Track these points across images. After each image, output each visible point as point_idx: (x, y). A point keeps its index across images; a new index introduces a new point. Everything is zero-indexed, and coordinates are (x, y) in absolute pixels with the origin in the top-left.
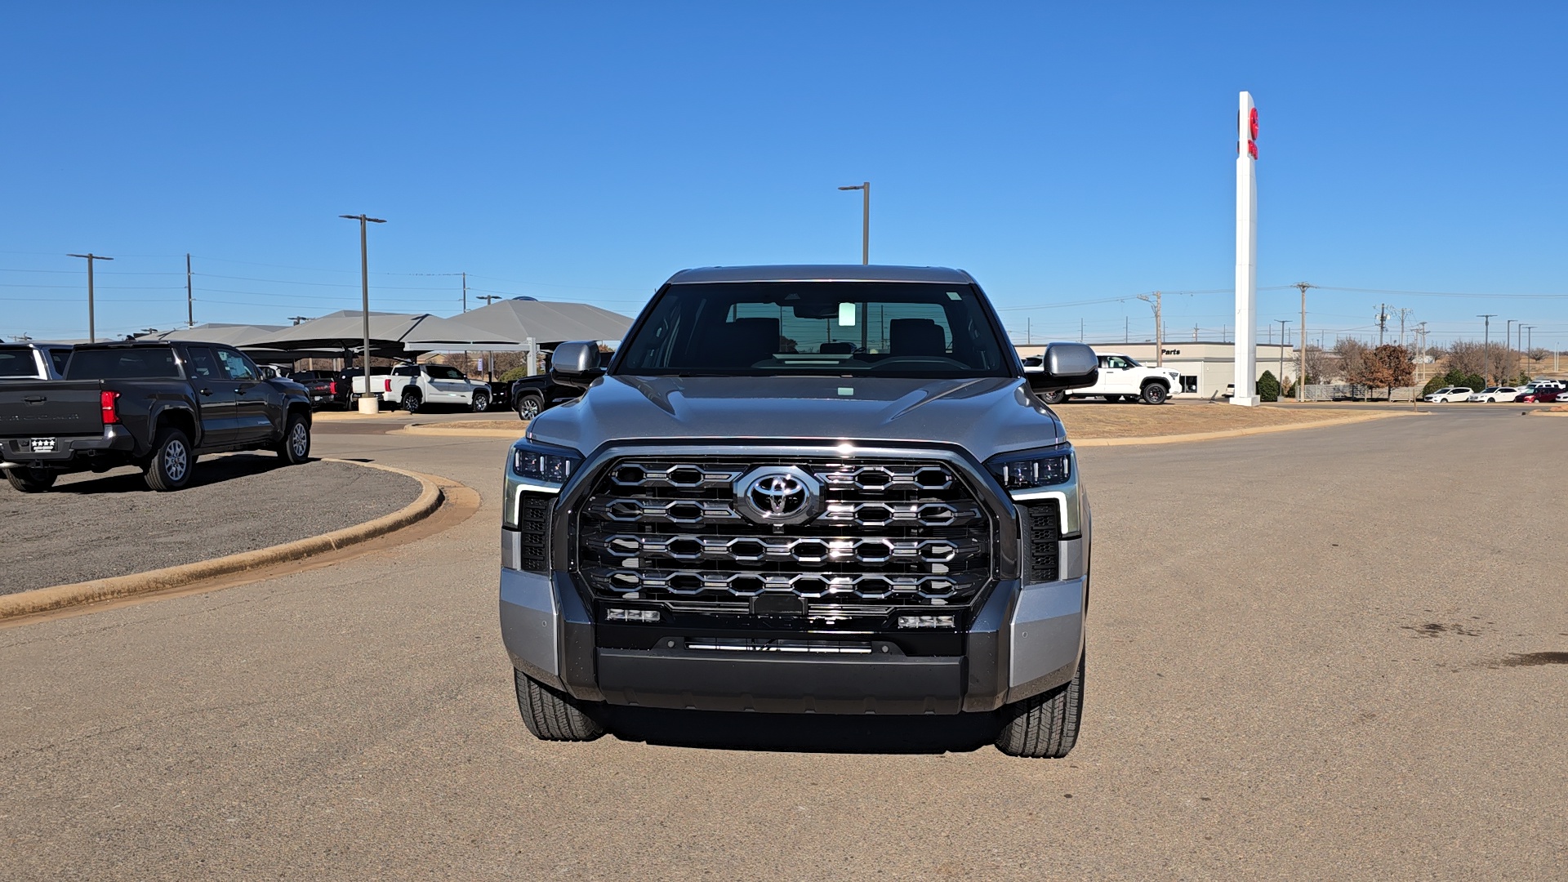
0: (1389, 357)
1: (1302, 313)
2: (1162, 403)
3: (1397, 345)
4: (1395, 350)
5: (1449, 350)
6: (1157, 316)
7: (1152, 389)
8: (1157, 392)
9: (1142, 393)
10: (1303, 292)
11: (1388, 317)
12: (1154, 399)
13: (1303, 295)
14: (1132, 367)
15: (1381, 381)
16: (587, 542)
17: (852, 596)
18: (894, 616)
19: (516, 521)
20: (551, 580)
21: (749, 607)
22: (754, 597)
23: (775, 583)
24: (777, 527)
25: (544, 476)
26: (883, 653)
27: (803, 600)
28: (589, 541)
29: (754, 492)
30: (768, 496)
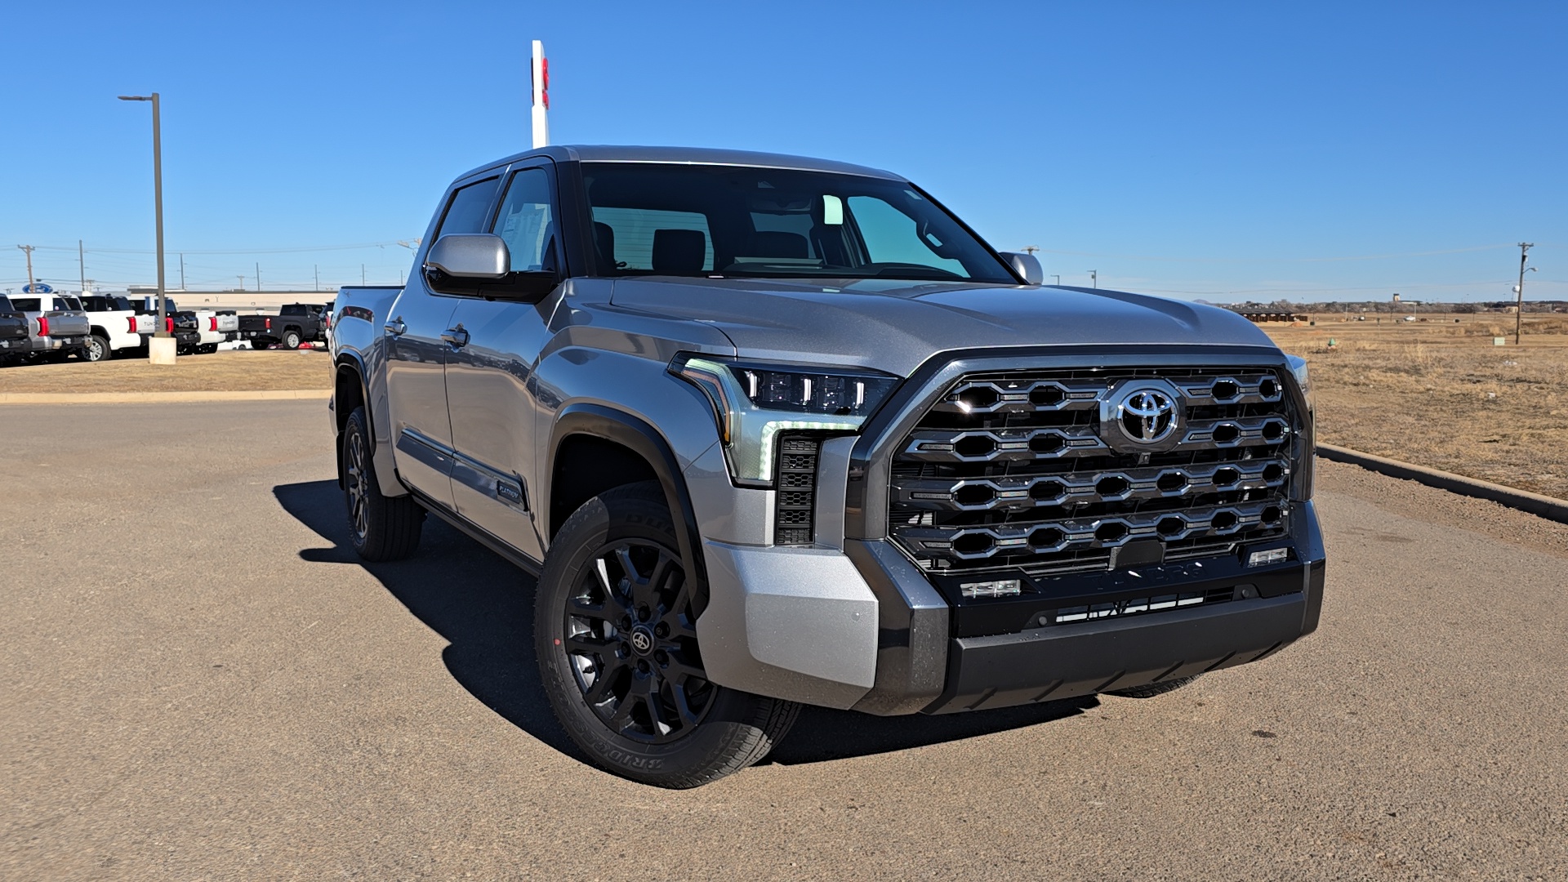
16: (912, 496)
17: (1208, 534)
18: (1243, 553)
19: (766, 475)
20: (846, 553)
21: (1107, 561)
22: (1116, 547)
23: (1142, 528)
24: (1145, 456)
25: (814, 407)
26: (1243, 598)
27: (1164, 544)
28: (916, 495)
29: (1125, 412)
30: (1139, 418)
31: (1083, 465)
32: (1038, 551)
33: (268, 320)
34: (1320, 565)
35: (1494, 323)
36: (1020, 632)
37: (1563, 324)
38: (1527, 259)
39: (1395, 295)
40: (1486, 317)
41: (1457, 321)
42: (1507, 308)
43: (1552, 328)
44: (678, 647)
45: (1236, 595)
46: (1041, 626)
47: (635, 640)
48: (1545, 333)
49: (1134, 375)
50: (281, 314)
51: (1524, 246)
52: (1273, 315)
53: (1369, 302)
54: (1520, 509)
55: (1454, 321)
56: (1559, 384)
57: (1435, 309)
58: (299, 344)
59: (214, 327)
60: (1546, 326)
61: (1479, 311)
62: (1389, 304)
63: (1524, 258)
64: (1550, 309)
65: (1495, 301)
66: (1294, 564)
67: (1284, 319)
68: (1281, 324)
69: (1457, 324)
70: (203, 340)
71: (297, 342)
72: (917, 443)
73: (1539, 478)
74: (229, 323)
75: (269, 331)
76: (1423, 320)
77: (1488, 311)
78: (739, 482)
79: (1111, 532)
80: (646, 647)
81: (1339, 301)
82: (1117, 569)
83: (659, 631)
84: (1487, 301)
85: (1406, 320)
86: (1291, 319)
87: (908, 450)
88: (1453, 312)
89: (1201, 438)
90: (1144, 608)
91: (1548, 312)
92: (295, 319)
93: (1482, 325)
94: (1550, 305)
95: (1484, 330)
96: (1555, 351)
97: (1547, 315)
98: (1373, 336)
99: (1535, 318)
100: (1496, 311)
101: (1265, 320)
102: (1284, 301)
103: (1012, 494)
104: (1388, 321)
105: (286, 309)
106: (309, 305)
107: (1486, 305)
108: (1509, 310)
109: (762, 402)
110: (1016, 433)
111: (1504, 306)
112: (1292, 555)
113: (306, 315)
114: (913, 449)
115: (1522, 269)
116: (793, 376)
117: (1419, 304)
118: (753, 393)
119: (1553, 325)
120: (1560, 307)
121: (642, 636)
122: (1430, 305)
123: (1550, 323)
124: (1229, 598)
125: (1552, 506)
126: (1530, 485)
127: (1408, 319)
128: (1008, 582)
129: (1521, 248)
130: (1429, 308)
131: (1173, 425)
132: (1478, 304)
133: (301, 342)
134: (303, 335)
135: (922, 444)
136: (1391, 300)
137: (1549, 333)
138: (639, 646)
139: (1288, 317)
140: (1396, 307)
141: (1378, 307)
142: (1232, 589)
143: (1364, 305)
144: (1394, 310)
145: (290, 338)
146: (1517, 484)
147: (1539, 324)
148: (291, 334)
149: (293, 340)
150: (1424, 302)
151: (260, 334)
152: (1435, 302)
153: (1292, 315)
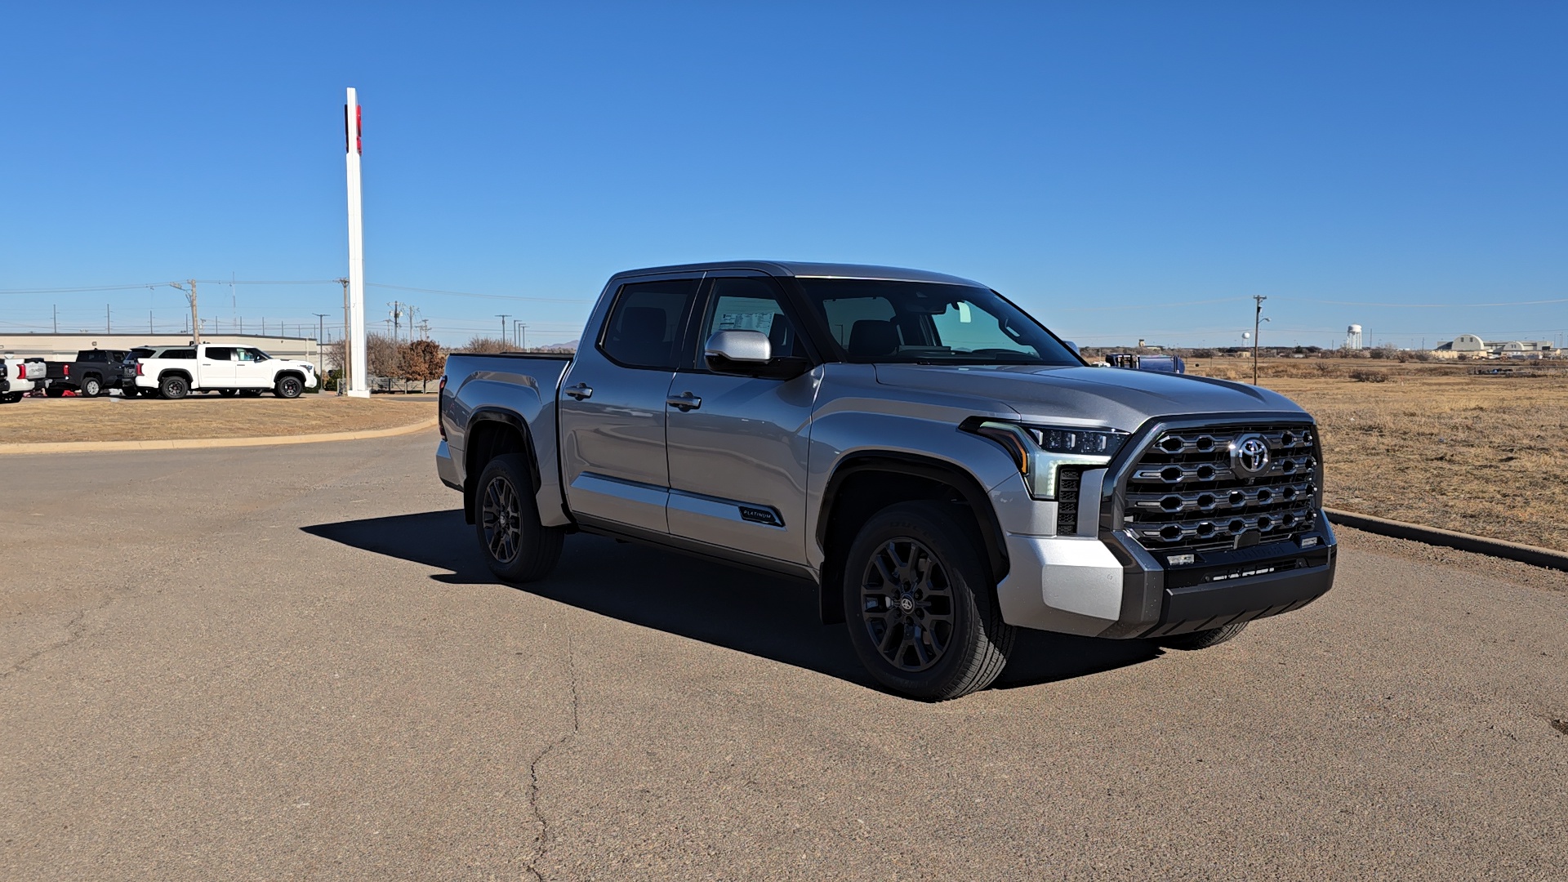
0: (423, 351)
1: (344, 308)
2: (297, 397)
3: (429, 340)
4: (428, 345)
5: (468, 346)
6: (192, 306)
7: (287, 382)
8: (292, 386)
9: (276, 386)
10: (345, 287)
11: (401, 314)
12: (291, 392)
13: (345, 291)
14: (265, 359)
15: (419, 375)
16: (1137, 504)
17: (1281, 528)
18: (1297, 540)
19: (1051, 493)
20: (1099, 539)
21: (1233, 544)
22: (1237, 536)
23: (1250, 524)
24: (1252, 480)
25: (1076, 451)
26: (1300, 567)
27: (1260, 534)
28: (1139, 503)
29: (1243, 453)
30: (1250, 457)
31: (1223, 485)
32: (1203, 537)
33: (67, 366)
34: (1334, 548)
35: (1229, 367)
36: (1196, 585)
37: (1288, 369)
38: (1261, 310)
39: (1141, 340)
40: (1221, 361)
41: (1197, 365)
42: (1239, 353)
43: (1279, 372)
44: (929, 604)
45: (1297, 566)
46: (1206, 582)
47: (903, 605)
48: (1274, 376)
49: (1243, 431)
50: (78, 359)
51: (1258, 298)
53: (1118, 347)
54: (1345, 525)
55: (1194, 366)
56: (1330, 425)
58: (99, 391)
59: (22, 375)
60: (1274, 370)
61: (1215, 355)
62: (1136, 348)
63: (1259, 309)
64: (1275, 354)
65: (1228, 347)
66: (1322, 546)
69: (1197, 368)
70: (12, 389)
71: (97, 389)
72: (1139, 472)
73: (1352, 501)
74: (36, 370)
75: (67, 378)
77: (1222, 355)
78: (1036, 497)
79: (1236, 526)
80: (910, 607)
81: (1091, 346)
82: (1238, 548)
83: (917, 596)
84: (1221, 347)
87: (1134, 477)
88: (1192, 357)
89: (1277, 470)
90: (1252, 573)
91: (1274, 356)
92: (94, 366)
93: (1219, 369)
94: (1275, 351)
95: (1222, 374)
96: (1299, 395)
97: (1272, 359)
99: (1263, 362)
100: (1230, 355)
103: (1189, 503)
105: (83, 355)
106: (109, 351)
107: (1220, 350)
108: (1240, 355)
109: (1046, 447)
110: (1190, 466)
111: (1236, 352)
112: (1320, 541)
113: (106, 361)
114: (1137, 475)
115: (1257, 319)
116: (1064, 431)
117: (1162, 349)
118: (1041, 443)
119: (1280, 369)
120: (1283, 352)
121: (907, 600)
122: (1172, 350)
123: (1277, 367)
124: (1293, 567)
125: (1371, 522)
126: (1347, 507)
128: (1187, 556)
129: (1256, 300)
131: (1266, 460)
132: (1213, 349)
133: (100, 389)
134: (104, 381)
135: (1143, 473)
137: (1277, 376)
138: (906, 608)
142: (1295, 561)
145: (90, 384)
146: (1337, 506)
147: (1268, 368)
148: (90, 381)
149: (93, 388)
150: (1166, 347)
151: (57, 381)
152: (1176, 347)
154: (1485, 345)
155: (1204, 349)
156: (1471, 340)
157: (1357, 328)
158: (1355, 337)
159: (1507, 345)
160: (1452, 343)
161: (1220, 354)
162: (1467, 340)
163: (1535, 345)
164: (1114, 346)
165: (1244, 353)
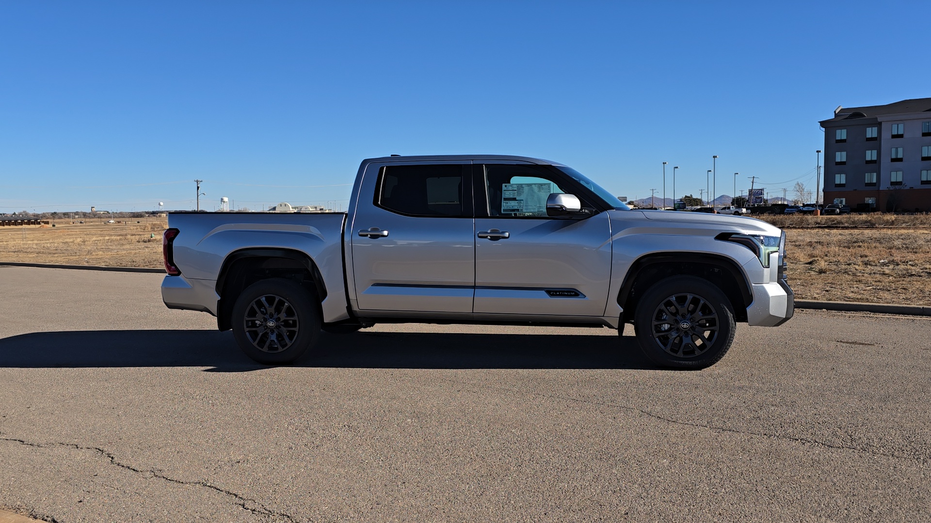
39: (92, 207)
40: (149, 220)
41: (138, 222)
42: (159, 214)
51: (197, 181)
52: (26, 221)
57: (120, 215)
63: (198, 188)
65: (151, 210)
67: (33, 223)
68: (32, 226)
69: (139, 224)
76: (119, 222)
77: (149, 216)
84: (147, 211)
85: (109, 222)
86: (39, 223)
88: (133, 217)
98: (99, 232)
100: (153, 216)
101: (21, 224)
102: (24, 212)
104: (100, 223)
107: (147, 213)
108: (160, 216)
111: (157, 214)
115: (198, 194)
117: (108, 212)
122: (115, 213)
127: (110, 222)
129: (196, 183)
130: (116, 215)
136: (90, 211)
139: (36, 222)
140: (96, 215)
141: (85, 215)
143: (77, 213)
144: (96, 216)
150: (110, 212)
152: (116, 211)
153: (39, 221)
154: (292, 208)
155: (137, 213)
156: (285, 205)
157: (226, 199)
158: (225, 204)
159: (303, 208)
160: (276, 207)
161: (147, 215)
162: (283, 205)
163: (316, 208)
164: (75, 211)
165: (162, 214)
